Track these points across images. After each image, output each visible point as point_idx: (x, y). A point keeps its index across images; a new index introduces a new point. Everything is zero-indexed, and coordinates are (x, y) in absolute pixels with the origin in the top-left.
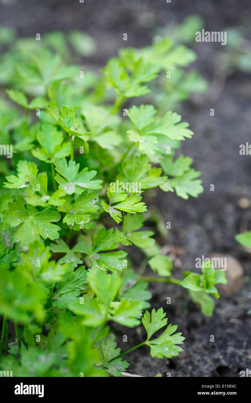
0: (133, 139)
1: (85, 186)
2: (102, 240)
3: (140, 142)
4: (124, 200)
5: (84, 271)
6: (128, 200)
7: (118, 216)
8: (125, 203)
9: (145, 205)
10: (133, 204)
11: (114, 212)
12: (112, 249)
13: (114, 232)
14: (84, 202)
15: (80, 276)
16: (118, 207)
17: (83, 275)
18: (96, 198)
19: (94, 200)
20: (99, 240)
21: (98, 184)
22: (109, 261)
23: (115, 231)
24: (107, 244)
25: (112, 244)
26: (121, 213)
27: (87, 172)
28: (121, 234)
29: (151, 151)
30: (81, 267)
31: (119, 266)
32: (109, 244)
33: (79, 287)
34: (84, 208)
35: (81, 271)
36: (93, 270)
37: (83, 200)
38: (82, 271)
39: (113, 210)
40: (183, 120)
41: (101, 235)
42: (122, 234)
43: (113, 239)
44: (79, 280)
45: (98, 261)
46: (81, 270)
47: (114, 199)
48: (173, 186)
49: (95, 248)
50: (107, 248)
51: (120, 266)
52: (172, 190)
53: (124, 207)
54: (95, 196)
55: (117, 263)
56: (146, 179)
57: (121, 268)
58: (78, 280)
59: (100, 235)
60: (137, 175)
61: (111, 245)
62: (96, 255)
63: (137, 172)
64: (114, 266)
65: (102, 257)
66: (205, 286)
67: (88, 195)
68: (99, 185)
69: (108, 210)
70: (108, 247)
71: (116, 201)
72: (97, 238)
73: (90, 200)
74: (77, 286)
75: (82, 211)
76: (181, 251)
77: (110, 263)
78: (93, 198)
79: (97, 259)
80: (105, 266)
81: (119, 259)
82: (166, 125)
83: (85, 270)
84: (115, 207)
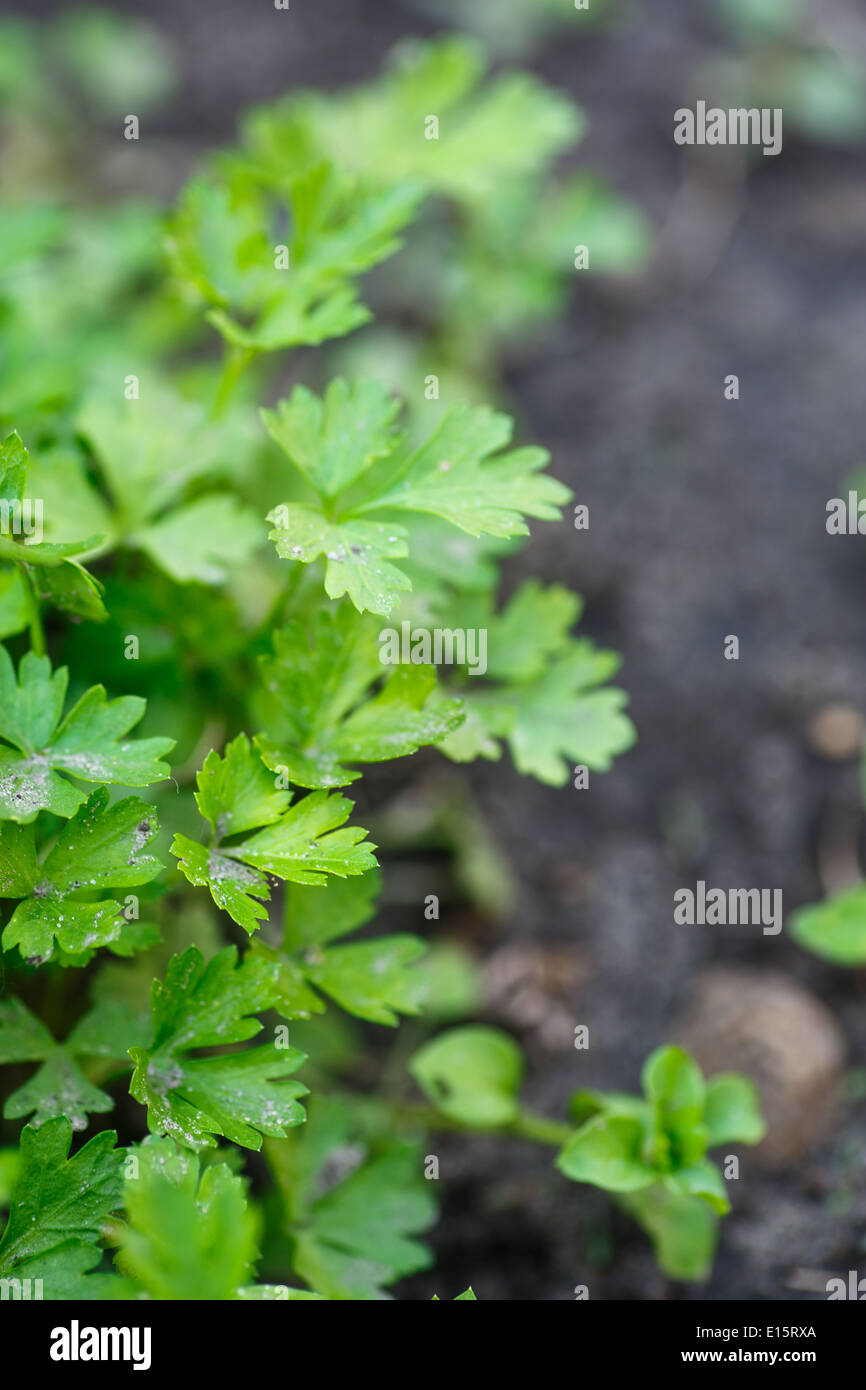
0: (297, 549)
1: (95, 768)
2: (189, 1001)
3: (332, 555)
4: (273, 821)
5: (111, 1153)
6: (295, 819)
7: (253, 897)
8: (278, 832)
9: (367, 839)
10: (315, 835)
11: (236, 877)
12: (237, 1040)
13: (240, 961)
14: (94, 846)
15: (98, 1179)
16: (252, 850)
17: (111, 1171)
18: (147, 822)
19: (136, 832)
20: (176, 1002)
21: (156, 756)
22: (227, 1092)
23: (247, 955)
24: (214, 1019)
25: (237, 1018)
26: (266, 878)
27: (104, 706)
28: (271, 972)
29: (381, 595)
30: (99, 1135)
31: (270, 1114)
32: (221, 1019)
33: (94, 1227)
34: (98, 871)
35: (98, 1152)
36: (152, 1152)
37: (88, 834)
38: (103, 1153)
39: (227, 869)
40: (519, 440)
41: (183, 983)
42: (276, 972)
43: (240, 995)
44: (94, 1194)
45: (179, 1097)
46: (99, 1150)
47: (230, 816)
48: (498, 728)
49: (165, 1035)
50: (214, 1034)
51: (274, 1113)
52: (492, 751)
53: (277, 853)
54: (141, 812)
55: (262, 1101)
56: (368, 715)
57: (279, 1122)
58: (89, 1193)
59: (179, 981)
60: (332, 696)
61: (232, 1019)
62: (171, 1068)
63: (332, 682)
64: (250, 1113)
65: (193, 1077)
66: (664, 1160)
67: (108, 812)
68: (156, 760)
69: (207, 870)
70: (219, 1029)
71: (242, 826)
72: (168, 997)
73: (122, 833)
74: (87, 1224)
75: (90, 884)
76: (570, 972)
77: (231, 1099)
78: (134, 824)
79: (175, 1084)
80: (209, 1120)
81: (272, 1080)
82: (444, 466)
83: (116, 1147)
84: (238, 852)
